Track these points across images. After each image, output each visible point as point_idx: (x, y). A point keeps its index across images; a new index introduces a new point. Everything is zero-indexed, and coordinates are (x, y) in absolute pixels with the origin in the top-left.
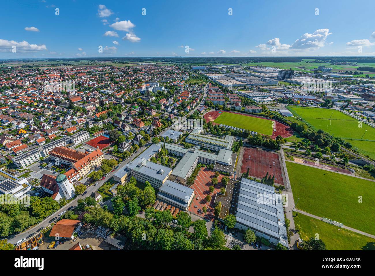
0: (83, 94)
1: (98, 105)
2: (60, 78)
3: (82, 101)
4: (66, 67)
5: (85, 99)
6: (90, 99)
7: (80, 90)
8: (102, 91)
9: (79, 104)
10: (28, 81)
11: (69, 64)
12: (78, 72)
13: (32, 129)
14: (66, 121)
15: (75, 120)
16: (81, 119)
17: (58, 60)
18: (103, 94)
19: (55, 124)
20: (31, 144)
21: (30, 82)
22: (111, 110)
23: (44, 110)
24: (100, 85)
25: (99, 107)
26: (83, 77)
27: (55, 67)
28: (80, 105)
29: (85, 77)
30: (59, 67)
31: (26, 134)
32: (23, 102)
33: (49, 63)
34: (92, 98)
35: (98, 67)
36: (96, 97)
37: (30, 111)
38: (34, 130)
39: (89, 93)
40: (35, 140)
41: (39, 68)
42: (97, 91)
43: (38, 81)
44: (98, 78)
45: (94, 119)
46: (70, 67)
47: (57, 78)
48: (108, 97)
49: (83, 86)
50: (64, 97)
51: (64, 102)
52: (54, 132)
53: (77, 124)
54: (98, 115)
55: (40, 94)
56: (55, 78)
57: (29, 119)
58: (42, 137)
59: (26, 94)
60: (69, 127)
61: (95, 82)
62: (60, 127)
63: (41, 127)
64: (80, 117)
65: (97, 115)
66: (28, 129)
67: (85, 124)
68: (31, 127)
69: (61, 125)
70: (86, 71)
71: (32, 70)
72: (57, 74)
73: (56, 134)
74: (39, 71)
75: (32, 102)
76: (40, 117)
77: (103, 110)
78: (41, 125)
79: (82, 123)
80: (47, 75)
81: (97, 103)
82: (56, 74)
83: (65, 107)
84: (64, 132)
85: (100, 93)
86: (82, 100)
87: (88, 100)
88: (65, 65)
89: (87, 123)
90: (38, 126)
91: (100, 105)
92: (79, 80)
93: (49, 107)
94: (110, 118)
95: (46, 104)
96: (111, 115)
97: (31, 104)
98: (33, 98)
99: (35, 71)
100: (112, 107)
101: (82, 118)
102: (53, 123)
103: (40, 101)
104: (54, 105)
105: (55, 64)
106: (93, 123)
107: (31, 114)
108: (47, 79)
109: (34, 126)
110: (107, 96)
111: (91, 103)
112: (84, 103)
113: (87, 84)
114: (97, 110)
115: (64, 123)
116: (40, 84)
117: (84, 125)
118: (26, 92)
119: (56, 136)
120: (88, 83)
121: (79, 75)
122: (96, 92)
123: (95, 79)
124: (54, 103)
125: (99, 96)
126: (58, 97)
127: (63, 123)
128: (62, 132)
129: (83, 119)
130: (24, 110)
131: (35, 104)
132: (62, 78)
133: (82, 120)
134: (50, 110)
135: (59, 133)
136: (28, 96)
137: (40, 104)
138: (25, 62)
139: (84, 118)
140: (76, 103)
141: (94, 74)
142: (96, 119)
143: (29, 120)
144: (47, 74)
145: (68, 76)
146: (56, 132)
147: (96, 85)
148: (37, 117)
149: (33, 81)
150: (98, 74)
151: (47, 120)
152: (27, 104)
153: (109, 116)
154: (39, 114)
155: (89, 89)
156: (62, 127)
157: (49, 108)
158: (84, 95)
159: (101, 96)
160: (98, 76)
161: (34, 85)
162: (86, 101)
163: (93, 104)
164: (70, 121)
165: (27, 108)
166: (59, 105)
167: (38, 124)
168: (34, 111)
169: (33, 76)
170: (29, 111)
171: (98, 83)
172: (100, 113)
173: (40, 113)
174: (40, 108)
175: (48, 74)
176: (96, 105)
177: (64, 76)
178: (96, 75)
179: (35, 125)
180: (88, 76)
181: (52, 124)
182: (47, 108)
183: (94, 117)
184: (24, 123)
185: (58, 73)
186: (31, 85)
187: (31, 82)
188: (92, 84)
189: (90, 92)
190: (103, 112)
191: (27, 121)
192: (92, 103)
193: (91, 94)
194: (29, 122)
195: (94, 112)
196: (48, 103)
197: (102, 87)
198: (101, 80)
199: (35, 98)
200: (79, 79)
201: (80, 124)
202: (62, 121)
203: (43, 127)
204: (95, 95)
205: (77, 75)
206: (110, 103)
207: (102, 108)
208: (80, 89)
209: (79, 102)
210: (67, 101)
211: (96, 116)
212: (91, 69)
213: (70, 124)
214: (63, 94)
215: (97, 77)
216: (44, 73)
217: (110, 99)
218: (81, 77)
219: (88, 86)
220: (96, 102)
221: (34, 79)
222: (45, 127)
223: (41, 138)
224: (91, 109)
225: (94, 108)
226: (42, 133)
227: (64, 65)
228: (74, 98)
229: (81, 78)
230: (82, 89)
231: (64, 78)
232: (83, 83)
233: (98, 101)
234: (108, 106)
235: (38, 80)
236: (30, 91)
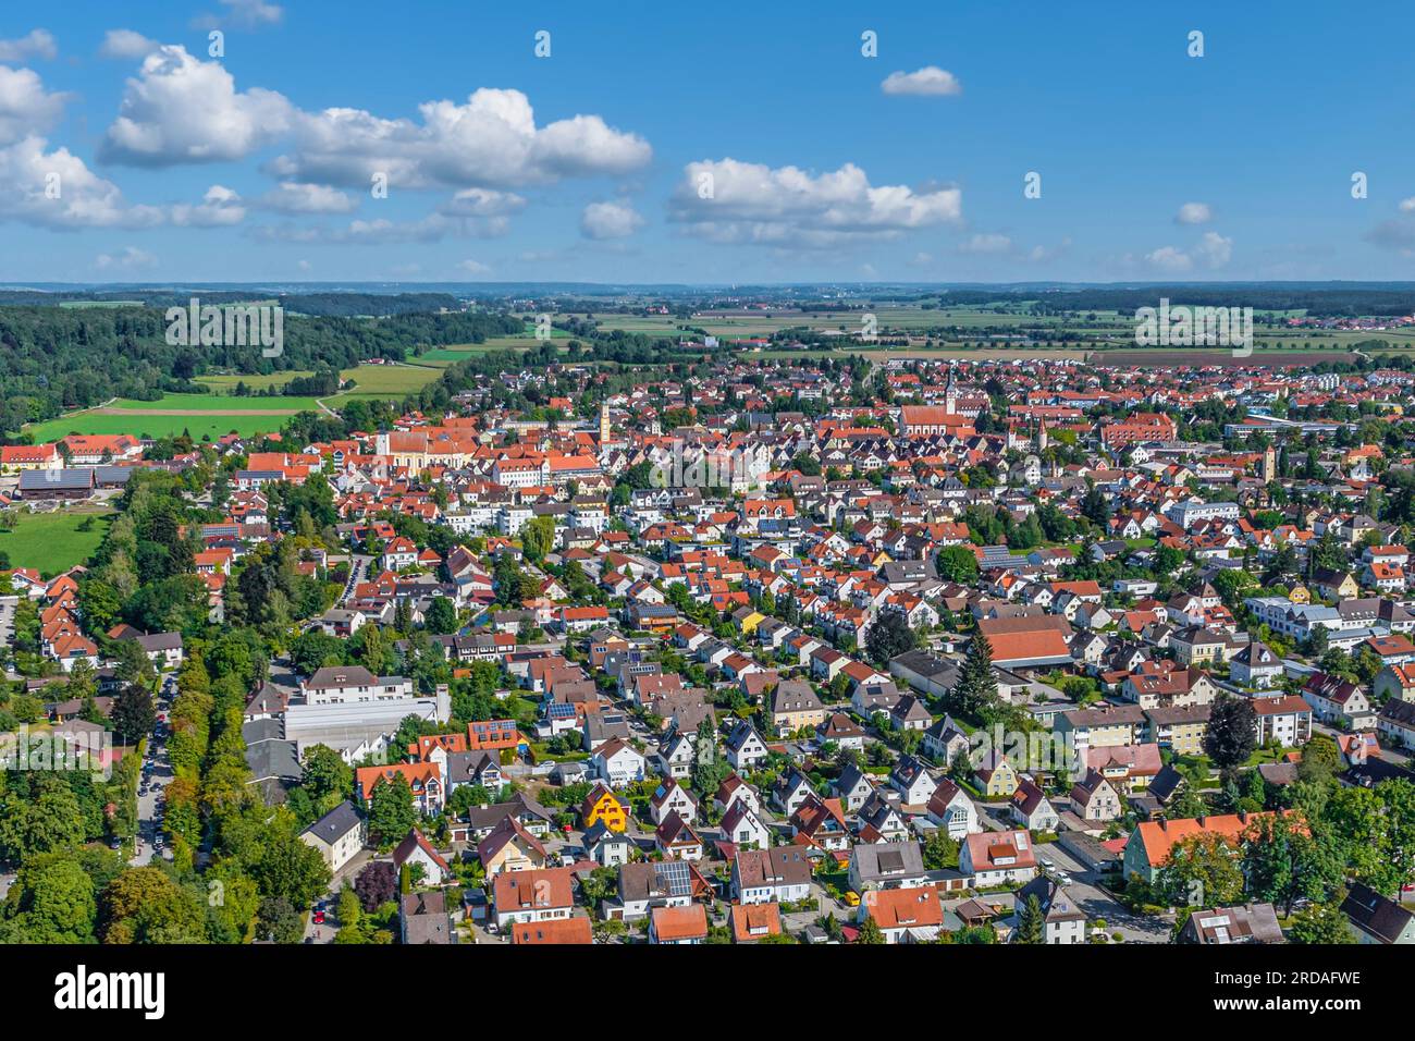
0: (1095, 608)
1: (1188, 740)
2: (973, 442)
3: (1069, 667)
4: (1039, 357)
5: (1095, 651)
6: (1137, 659)
7: (1084, 567)
8: (1266, 602)
9: (1035, 688)
10: (769, 442)
11: (1071, 337)
12: (1117, 409)
13: (664, 810)
14: (892, 817)
15: (956, 832)
16: (1004, 835)
17: (1002, 297)
18: (1276, 634)
19: (808, 816)
20: (615, 928)
21: (777, 453)
22: (1297, 823)
23: (784, 686)
24: (1267, 543)
25: (1191, 763)
26: (1139, 455)
27: (965, 356)
28: (1040, 699)
29: (1158, 457)
30: (994, 357)
31: (618, 838)
32: (694, 590)
33: (937, 318)
34: (1156, 655)
35: (1296, 374)
36: (1201, 653)
37: (705, 667)
38: (673, 828)
39: (1147, 603)
40: (651, 907)
41: (868, 355)
42: (1227, 601)
43: (824, 455)
44: (1269, 475)
45: (1116, 867)
46: (1071, 358)
47: (948, 438)
48: (1314, 683)
49: (1119, 530)
50: (941, 605)
51: (934, 643)
52: (778, 891)
53: (956, 871)
54: (1156, 842)
55: (801, 551)
56: (934, 438)
57: (673, 727)
58: (696, 900)
59: (725, 539)
60: (892, 885)
61: (1233, 511)
62: (831, 855)
63: (715, 815)
64: (1002, 815)
65: (1148, 831)
66: (642, 802)
67: (1023, 892)
68: (668, 791)
69: (844, 844)
70: (1185, 402)
71: (824, 366)
72: (960, 405)
73: (784, 908)
74: (857, 378)
75: (737, 607)
76: (742, 732)
77: (1221, 806)
78: (723, 795)
79: (1001, 879)
80: (894, 412)
81: (1188, 716)
82: (951, 409)
83: (921, 693)
84: (843, 915)
85: (1244, 617)
86: (1065, 657)
87: (1119, 666)
88: (1038, 336)
89: (1041, 889)
90: (703, 800)
91: (1209, 746)
92: (1103, 476)
93: (819, 665)
94: (1265, 909)
95: (811, 634)
96: (1282, 879)
97: (728, 617)
98: (755, 579)
99: (834, 378)
100: (1320, 789)
101: (1015, 825)
102: (801, 807)
103: (784, 610)
104: (855, 656)
105: (975, 331)
106: (1091, 911)
107: (700, 693)
108: (883, 442)
109: (683, 797)
110: (1308, 666)
111: (1134, 701)
112: (1075, 695)
113: (1151, 522)
114: (1164, 782)
115: (872, 836)
116: (832, 476)
117: (1009, 901)
118: (733, 525)
119: (778, 931)
120: (1165, 508)
121: (1115, 430)
122: (1212, 602)
123: (1235, 481)
124: (861, 644)
125: (1228, 654)
126: (904, 597)
127: (862, 824)
128: (828, 906)
129: (1020, 840)
130: (678, 652)
131: (752, 621)
132: (982, 445)
133: (1009, 850)
134: (820, 694)
135: (809, 905)
136: (733, 555)
137: (776, 627)
138: (805, 310)
139: (1034, 837)
140: (1017, 675)
141: (1243, 432)
142: (1131, 872)
143: (673, 737)
144: (898, 403)
145: (1029, 429)
146: (795, 893)
147: (1233, 543)
148: (723, 729)
149: (801, 447)
150: (1283, 433)
151: (771, 773)
152: (706, 615)
153: (1259, 884)
154: (745, 711)
155: (1158, 568)
156: (843, 867)
157: (814, 675)
158: (1101, 618)
159: (1245, 658)
160: (1270, 458)
161: (795, 476)
162: (1098, 676)
163: (1146, 722)
164: (922, 824)
165: (695, 642)
166: (886, 667)
167: (712, 786)
168: (725, 678)
169: (814, 410)
170: (695, 672)
171: (1257, 523)
172: (1186, 828)
173: (752, 701)
174: (763, 663)
175: (907, 402)
176: (1174, 732)
177: (1001, 428)
178: (1258, 442)
179: (695, 786)
180: (1195, 449)
181: (791, 810)
182: (803, 671)
183: (1115, 849)
184: (640, 748)
185: (971, 405)
186: (778, 475)
187: (784, 456)
188: (1200, 523)
189: (1161, 597)
190: (1214, 825)
191: (661, 738)
192: (1148, 703)
193: (1161, 613)
194: (667, 755)
195: (1132, 804)
196: (826, 636)
197: (1275, 572)
198: (1295, 494)
199: (765, 573)
200: (1104, 466)
201: (980, 881)
202: (863, 813)
203: (730, 821)
204: (1193, 632)
205: (1097, 433)
206: (1307, 746)
207: (1215, 775)
208: (1085, 558)
209: (1042, 669)
210: (957, 647)
211: (1138, 843)
212: (1231, 384)
213: (912, 855)
214: (946, 578)
215: (1260, 465)
216: (884, 395)
217: (1325, 706)
218: (1130, 448)
219: (1161, 534)
220: (1180, 701)
221: (808, 435)
222: (743, 825)
223: (687, 901)
224: (1113, 764)
225: (1150, 757)
226: (707, 867)
227: (1034, 336)
228: (1015, 624)
229: (1125, 462)
230: (1101, 556)
231: (994, 446)
232: (1126, 500)
233: (1203, 693)
234: (1282, 773)
235: (832, 444)
236: (754, 521)
